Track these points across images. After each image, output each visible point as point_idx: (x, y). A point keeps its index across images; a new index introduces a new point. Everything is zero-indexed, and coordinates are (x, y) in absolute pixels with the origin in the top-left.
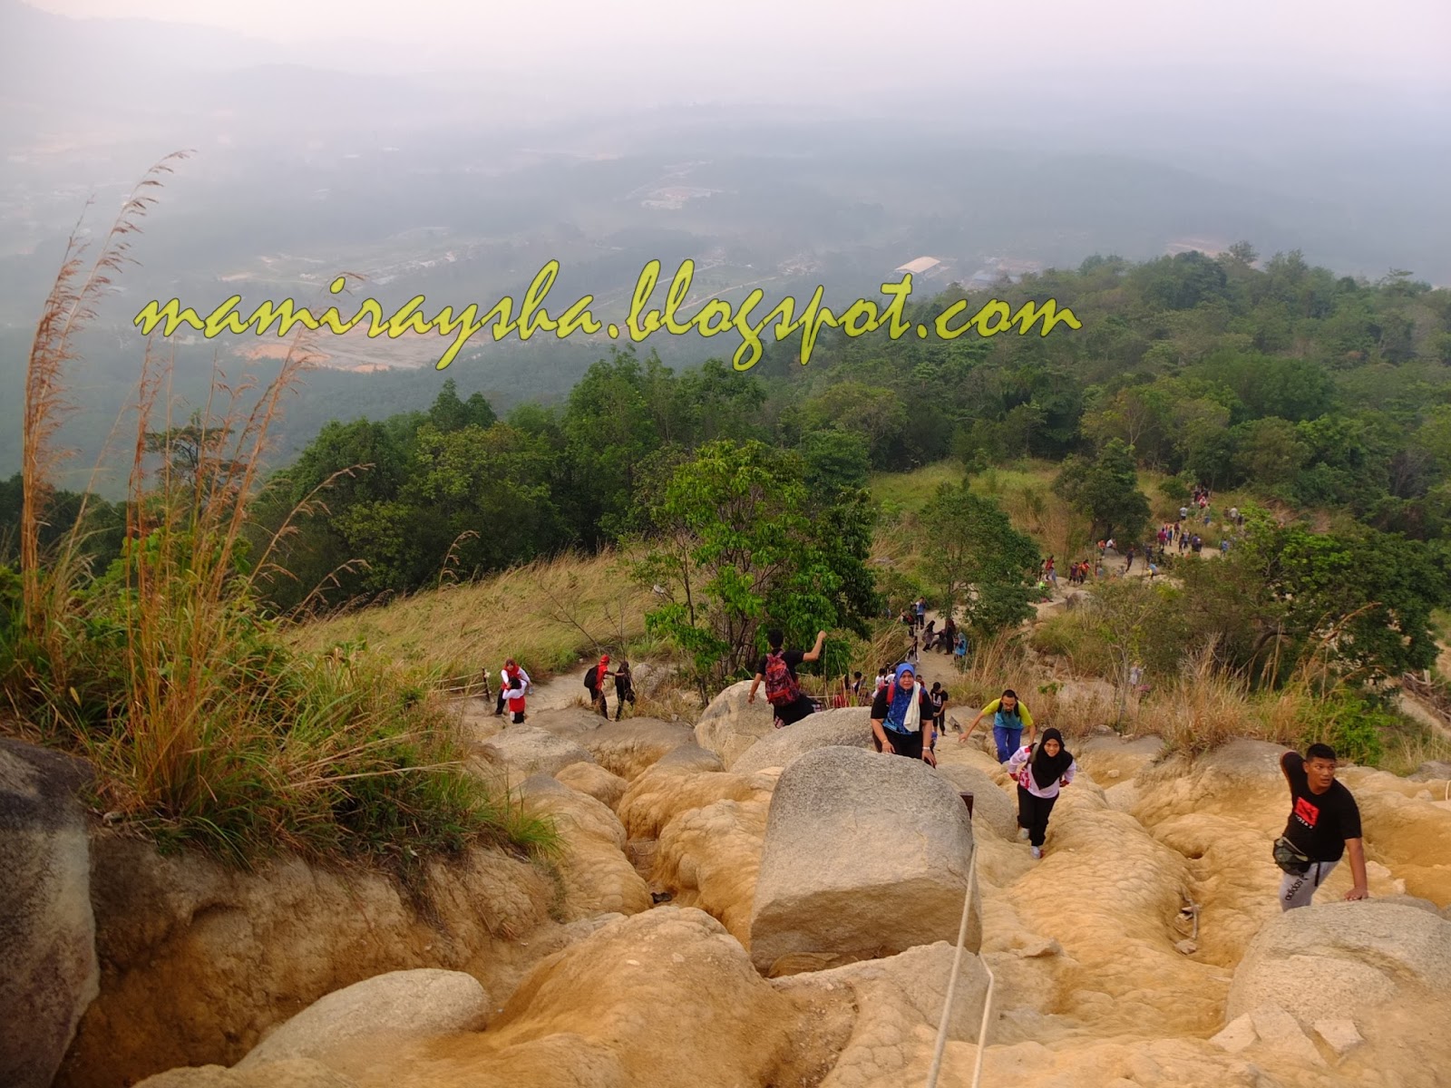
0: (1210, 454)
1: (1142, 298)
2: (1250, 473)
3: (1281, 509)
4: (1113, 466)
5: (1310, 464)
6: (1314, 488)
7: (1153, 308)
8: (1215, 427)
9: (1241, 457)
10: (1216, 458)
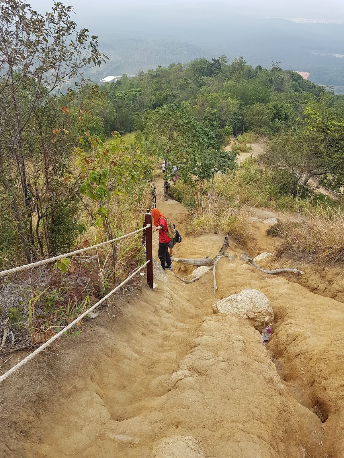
0: (236, 119)
1: (194, 73)
2: (251, 124)
3: (265, 137)
4: (209, 119)
5: (273, 120)
6: (275, 128)
7: (197, 77)
8: (235, 109)
9: (248, 119)
10: (238, 120)
